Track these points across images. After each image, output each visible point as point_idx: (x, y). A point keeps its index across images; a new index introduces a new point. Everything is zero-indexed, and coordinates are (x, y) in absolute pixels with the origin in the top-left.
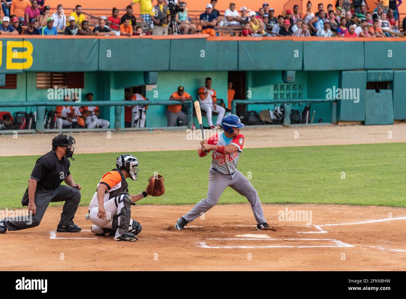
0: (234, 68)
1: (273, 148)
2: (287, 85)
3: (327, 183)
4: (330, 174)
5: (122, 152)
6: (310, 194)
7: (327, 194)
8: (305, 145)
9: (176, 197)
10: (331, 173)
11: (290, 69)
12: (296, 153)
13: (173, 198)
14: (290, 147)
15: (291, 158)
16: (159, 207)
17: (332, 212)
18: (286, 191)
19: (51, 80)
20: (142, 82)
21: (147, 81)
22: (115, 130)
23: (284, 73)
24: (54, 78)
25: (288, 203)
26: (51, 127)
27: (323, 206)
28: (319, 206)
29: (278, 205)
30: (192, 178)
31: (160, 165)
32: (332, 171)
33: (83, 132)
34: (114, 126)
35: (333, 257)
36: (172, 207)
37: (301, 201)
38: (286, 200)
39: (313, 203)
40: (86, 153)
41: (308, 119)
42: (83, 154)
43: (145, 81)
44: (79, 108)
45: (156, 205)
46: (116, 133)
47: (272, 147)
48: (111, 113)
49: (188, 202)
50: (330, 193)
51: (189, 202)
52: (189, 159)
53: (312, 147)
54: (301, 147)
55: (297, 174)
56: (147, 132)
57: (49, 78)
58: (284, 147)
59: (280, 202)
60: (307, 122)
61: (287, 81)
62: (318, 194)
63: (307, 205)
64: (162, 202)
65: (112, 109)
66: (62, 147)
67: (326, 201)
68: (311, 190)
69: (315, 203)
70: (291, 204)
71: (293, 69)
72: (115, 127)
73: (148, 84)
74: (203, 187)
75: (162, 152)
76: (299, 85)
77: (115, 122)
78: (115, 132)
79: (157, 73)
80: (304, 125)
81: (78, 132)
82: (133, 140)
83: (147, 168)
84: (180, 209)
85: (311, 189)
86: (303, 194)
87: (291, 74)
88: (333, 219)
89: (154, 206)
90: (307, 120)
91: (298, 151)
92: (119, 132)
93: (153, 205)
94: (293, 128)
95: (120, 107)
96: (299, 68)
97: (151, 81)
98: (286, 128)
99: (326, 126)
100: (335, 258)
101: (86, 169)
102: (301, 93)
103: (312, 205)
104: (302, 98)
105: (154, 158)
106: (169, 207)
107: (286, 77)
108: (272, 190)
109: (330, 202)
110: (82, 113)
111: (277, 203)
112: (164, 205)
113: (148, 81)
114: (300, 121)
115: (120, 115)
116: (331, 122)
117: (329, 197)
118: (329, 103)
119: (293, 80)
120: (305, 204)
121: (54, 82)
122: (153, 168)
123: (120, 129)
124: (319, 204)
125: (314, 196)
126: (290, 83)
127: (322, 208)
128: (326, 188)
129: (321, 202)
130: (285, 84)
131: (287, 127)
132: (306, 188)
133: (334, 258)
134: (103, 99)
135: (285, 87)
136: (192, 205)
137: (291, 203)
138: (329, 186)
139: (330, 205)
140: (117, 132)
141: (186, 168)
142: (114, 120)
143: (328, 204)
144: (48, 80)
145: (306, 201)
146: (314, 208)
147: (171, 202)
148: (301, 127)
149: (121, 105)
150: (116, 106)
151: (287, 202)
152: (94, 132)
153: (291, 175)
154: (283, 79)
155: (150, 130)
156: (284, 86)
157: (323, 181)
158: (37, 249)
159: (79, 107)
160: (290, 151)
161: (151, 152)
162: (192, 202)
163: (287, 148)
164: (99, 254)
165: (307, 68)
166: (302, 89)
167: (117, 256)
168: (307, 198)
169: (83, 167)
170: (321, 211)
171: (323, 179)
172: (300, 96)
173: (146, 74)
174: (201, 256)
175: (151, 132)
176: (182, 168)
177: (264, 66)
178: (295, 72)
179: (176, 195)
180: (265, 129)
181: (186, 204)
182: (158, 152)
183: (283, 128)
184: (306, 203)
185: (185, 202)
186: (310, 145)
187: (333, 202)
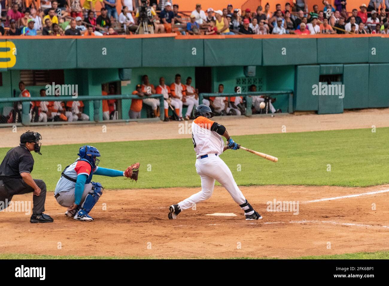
0: (200, 64)
1: (237, 136)
2: (248, 79)
3: (286, 167)
4: (288, 158)
5: (102, 142)
6: (270, 176)
7: (286, 176)
8: (266, 133)
9: (152, 182)
10: (289, 157)
11: (250, 64)
12: (257, 140)
13: (150, 183)
14: (252, 136)
15: (253, 145)
16: (137, 191)
17: (291, 192)
18: (249, 174)
19: (34, 77)
20: (117, 78)
21: (121, 77)
22: (94, 122)
23: (245, 68)
24: (36, 76)
25: (251, 185)
26: (36, 120)
27: (283, 187)
28: (279, 187)
29: (243, 187)
30: (166, 164)
31: (137, 153)
32: (290, 156)
33: (65, 124)
34: (93, 118)
35: (292, 232)
36: (149, 191)
37: (263, 183)
38: (249, 182)
39: (274, 184)
40: (69, 143)
41: (268, 110)
42: (67, 145)
43: (120, 77)
45: (134, 189)
46: (95, 125)
47: (236, 135)
48: (90, 107)
49: (163, 186)
50: (289, 175)
51: (164, 186)
52: (162, 147)
53: (271, 134)
54: (262, 135)
55: (259, 159)
56: (124, 124)
57: (32, 76)
58: (247, 135)
59: (245, 184)
60: (267, 112)
61: (248, 75)
62: (278, 177)
63: (269, 186)
64: (140, 186)
65: (91, 104)
66: (30, 143)
67: (285, 183)
68: (272, 174)
69: (276, 185)
70: (255, 186)
71: (253, 64)
72: (94, 119)
73: (122, 80)
74: (176, 172)
75: (138, 141)
76: (259, 79)
77: (94, 115)
78: (94, 124)
79: (131, 70)
80: (264, 115)
81: (61, 125)
82: (111, 131)
83: (125, 156)
84: (156, 192)
85: (271, 172)
86: (265, 176)
87: (252, 70)
88: (291, 198)
89: (132, 190)
90: (267, 111)
91: (259, 139)
92: (98, 124)
93: (132, 189)
94: (254, 118)
95: (98, 101)
96: (259, 63)
97: (125, 77)
98: (248, 118)
99: (283, 115)
100: (294, 232)
101: (70, 158)
102: (261, 86)
103: (273, 186)
104: (262, 91)
105: (131, 147)
106: (146, 191)
107: (247, 71)
108: (237, 173)
109: (288, 184)
110: (63, 107)
111: (242, 185)
112: (142, 188)
113: (123, 77)
114: (261, 111)
115: (98, 108)
116: (288, 112)
117: (288, 179)
118: (286, 95)
119: (254, 74)
120: (266, 185)
121: (36, 79)
122: (130, 156)
123: (99, 122)
124: (279, 185)
125: (275, 178)
126: (251, 77)
127: (282, 189)
128: (285, 171)
129: (281, 183)
130: (247, 79)
131: (249, 117)
132: (267, 171)
133: (293, 232)
134: (82, 94)
135: (247, 81)
136: (167, 189)
137: (255, 185)
138: (288, 169)
139: (289, 186)
140: (97, 124)
141: (160, 156)
142: (93, 113)
143: (287, 185)
144: (31, 77)
145: (267, 183)
146: (275, 188)
147: (147, 186)
148: (261, 117)
149: (99, 100)
150: (94, 100)
151: (251, 184)
152: (75, 124)
153: (254, 160)
154: (245, 74)
155: (126, 122)
156: (245, 80)
157: (282, 165)
159: (61, 102)
160: (253, 139)
161: (128, 142)
162: (167, 185)
163: (249, 136)
165: (267, 63)
166: (262, 83)
168: (268, 180)
169: (67, 157)
170: (281, 191)
171: (282, 163)
172: (260, 89)
173: (120, 71)
175: (127, 123)
176: (157, 156)
177: (228, 62)
178: (255, 67)
179: (152, 180)
180: (230, 119)
181: (161, 188)
182: (135, 141)
183: (245, 118)
184: (268, 185)
185: (161, 186)
186: (270, 133)
187: (292, 183)
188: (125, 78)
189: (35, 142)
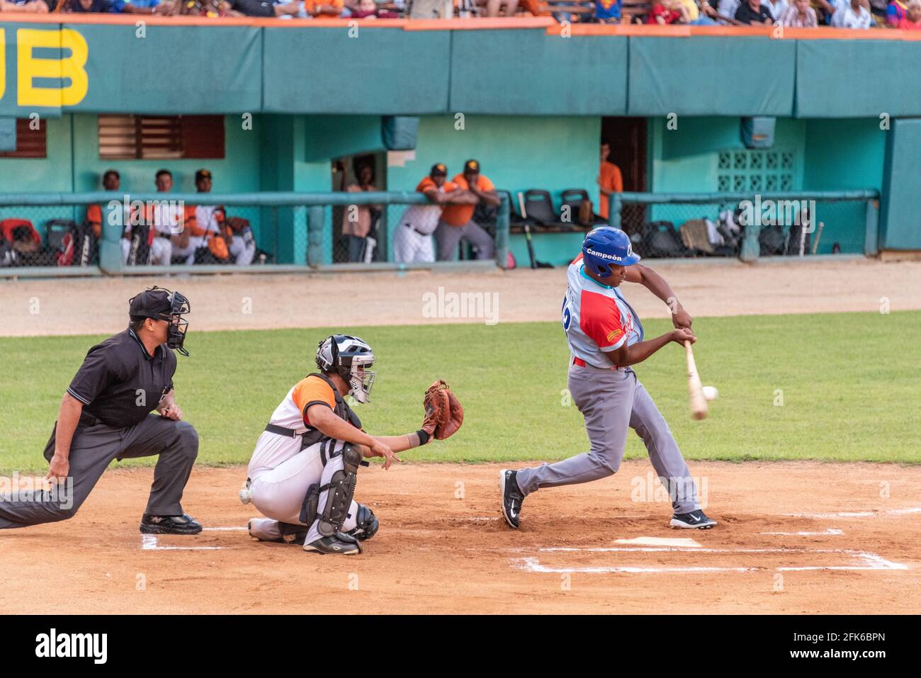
0: (615, 108)
1: (714, 318)
2: (752, 155)
3: (848, 409)
4: (856, 386)
5: (327, 326)
6: (803, 435)
7: (847, 436)
8: (796, 311)
9: (464, 443)
10: (858, 382)
11: (760, 112)
12: (771, 332)
13: (458, 446)
14: (756, 317)
15: (759, 344)
16: (421, 469)
17: (857, 483)
18: (743, 429)
19: (139, 136)
20: (374, 143)
21: (389, 142)
22: (307, 268)
23: (745, 123)
24: (145, 131)
25: (747, 459)
26: (141, 260)
27: (836, 466)
28: (826, 466)
29: (723, 463)
30: (506, 394)
31: (424, 360)
32: (860, 379)
33: (223, 274)
34: (304, 258)
35: (857, 594)
36: (454, 470)
37: (782, 455)
38: (743, 451)
39: (811, 459)
40: (233, 328)
41: (805, 244)
42: (225, 333)
43: (384, 140)
44: (213, 212)
45: (414, 463)
46: (310, 277)
47: (711, 314)
48: (296, 224)
49: (495, 456)
50: (855, 434)
51: (498, 456)
52: (499, 346)
53: (812, 316)
54: (785, 316)
55: (772, 385)
56: (391, 275)
57: (133, 131)
58: (740, 317)
59: (728, 456)
60: (802, 252)
61: (754, 144)
62: (823, 437)
63: (796, 463)
64: (429, 455)
65: (300, 214)
66: (156, 320)
67: (845, 455)
68: (807, 427)
69: (817, 460)
70: (757, 462)
71: (770, 111)
72: (308, 261)
73: (391, 149)
74: (533, 417)
75: (430, 326)
76: (784, 155)
77: (308, 247)
78: (307, 275)
79: (416, 120)
80: (794, 258)
81: (211, 274)
82: (356, 295)
83: (390, 369)
84: (474, 473)
85: (806, 424)
86: (786, 435)
87: (764, 127)
88: (859, 499)
89: (407, 466)
90: (802, 247)
91: (775, 326)
92: (318, 275)
93: (406, 464)
94: (764, 266)
95: (319, 209)
96: (786, 110)
97: (400, 140)
98: (747, 265)
99: (849, 261)
100: (862, 596)
101: (233, 371)
102: (789, 176)
103: (809, 465)
104: (789, 189)
105: (409, 342)
106: (445, 468)
107: (751, 134)
108: (709, 425)
109: (852, 457)
110: (220, 223)
111: (721, 459)
112: (434, 462)
113: (394, 142)
114: (784, 248)
115: (320, 229)
116: (863, 252)
117: (853, 444)
118: (859, 203)
119: (769, 142)
120: (790, 460)
121: (145, 141)
122: (404, 369)
123: (321, 268)
124: (828, 461)
125: (815, 440)
126: (761, 149)
127: (833, 472)
128: (845, 421)
129: (832, 456)
130: (748, 153)
131: (750, 263)
132: (794, 420)
133: (858, 598)
134: (275, 188)
135: (749, 161)
136: (505, 464)
137: (756, 459)
138: (853, 417)
139: (853, 465)
140: (314, 275)
141: (490, 369)
142: (305, 243)
143: (849, 461)
144: (129, 136)
145: (792, 455)
146: (814, 470)
147: (451, 456)
148: (787, 265)
149: (324, 205)
150: (309, 205)
151: (746, 456)
152: (252, 273)
153: (757, 388)
154: (743, 139)
155: (398, 270)
156: (744, 156)
157: (838, 403)
158: (107, 575)
159: (213, 208)
160: (758, 327)
161: (401, 327)
162: (506, 455)
163: (748, 318)
164: (268, 588)
165: (805, 110)
166: (790, 166)
167: (315, 592)
168: (796, 447)
169: (224, 366)
170: (830, 478)
171: (839, 397)
172: (785, 183)
173: (387, 122)
174: (527, 592)
175: (401, 274)
176: (481, 369)
177: (697, 105)
178: (772, 121)
179: (465, 437)
180: (694, 270)
181: (489, 461)
182: (420, 327)
183: (739, 267)
184: (793, 460)
185: (488, 457)
186: (808, 311)
187: (862, 457)
188: (398, 145)
189: (168, 320)
